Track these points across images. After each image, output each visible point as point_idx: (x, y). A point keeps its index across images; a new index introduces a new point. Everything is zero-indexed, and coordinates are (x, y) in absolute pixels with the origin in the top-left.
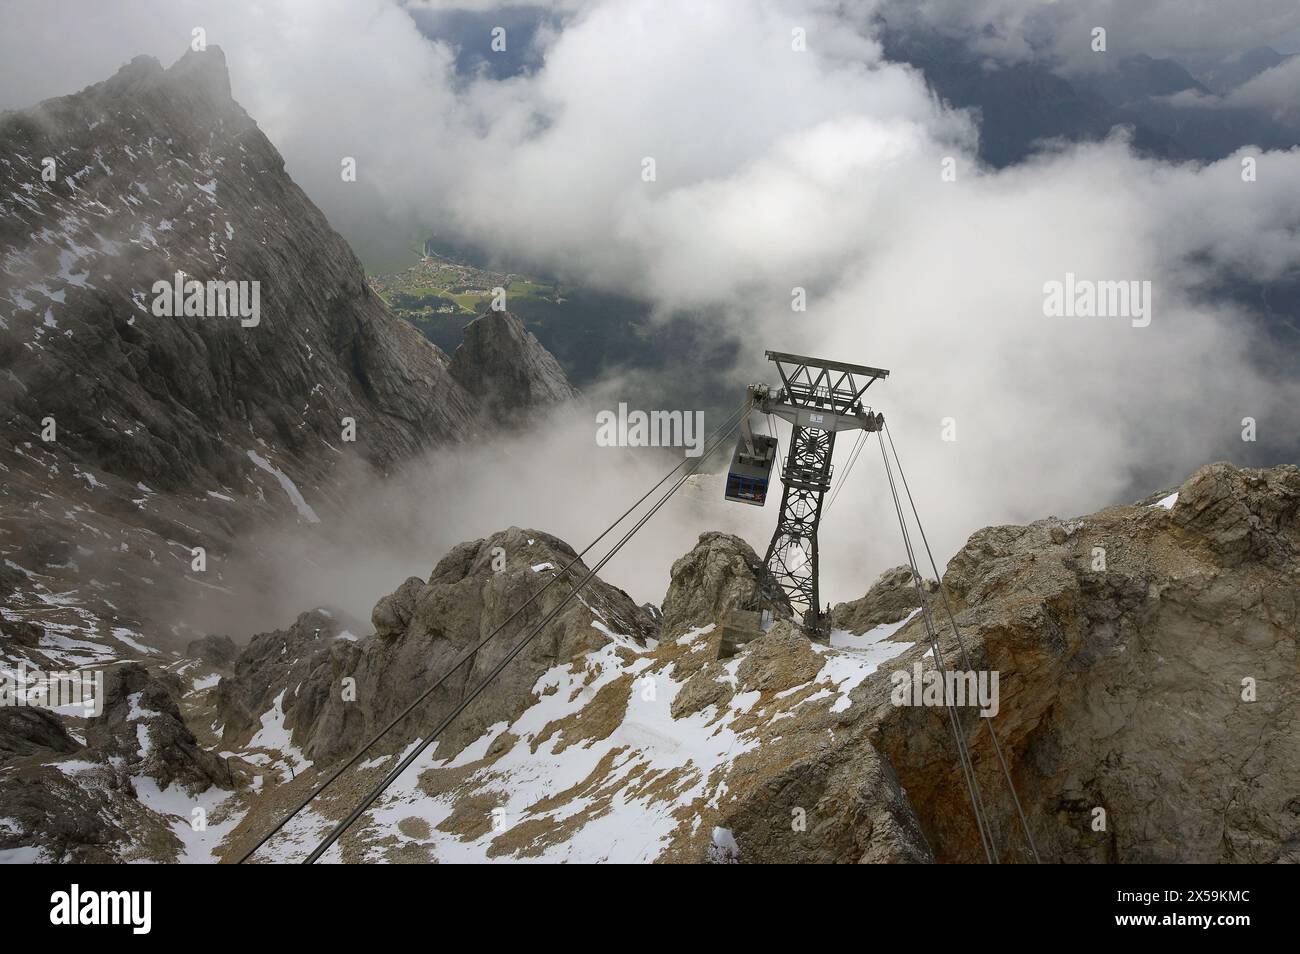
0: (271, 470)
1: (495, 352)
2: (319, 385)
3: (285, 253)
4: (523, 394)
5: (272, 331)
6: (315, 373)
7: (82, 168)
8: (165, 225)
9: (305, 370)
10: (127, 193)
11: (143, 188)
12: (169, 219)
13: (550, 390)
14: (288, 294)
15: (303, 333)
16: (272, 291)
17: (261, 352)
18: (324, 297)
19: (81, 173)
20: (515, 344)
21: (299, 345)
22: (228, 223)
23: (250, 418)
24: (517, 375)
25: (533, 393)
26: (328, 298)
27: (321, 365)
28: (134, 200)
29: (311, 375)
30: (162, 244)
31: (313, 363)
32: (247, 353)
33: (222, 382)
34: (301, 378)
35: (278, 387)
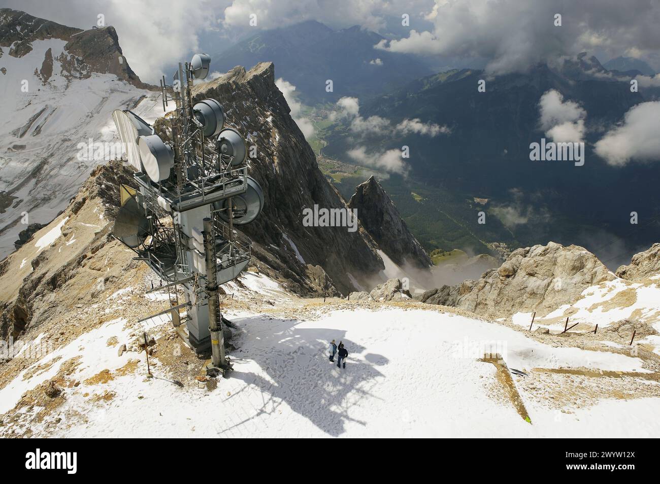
0: (287, 239)
1: (369, 198)
2: (304, 205)
3: (294, 148)
4: (380, 219)
5: (290, 180)
6: (303, 201)
7: (229, 110)
8: (255, 133)
9: (300, 199)
10: (243, 120)
11: (248, 119)
12: (256, 131)
13: (392, 218)
14: (296, 165)
15: (300, 182)
16: (290, 164)
17: (286, 189)
18: (306, 168)
19: (229, 112)
20: (379, 196)
21: (299, 188)
22: (276, 134)
23: (279, 216)
24: (379, 210)
25: (385, 219)
26: (307, 168)
27: (306, 197)
28: (245, 123)
29: (302, 201)
30: (254, 141)
31: (303, 195)
32: (281, 189)
33: (272, 200)
34: (298, 201)
35: (290, 205)
